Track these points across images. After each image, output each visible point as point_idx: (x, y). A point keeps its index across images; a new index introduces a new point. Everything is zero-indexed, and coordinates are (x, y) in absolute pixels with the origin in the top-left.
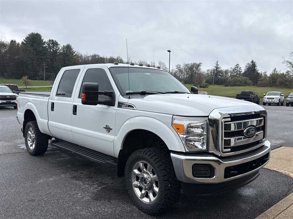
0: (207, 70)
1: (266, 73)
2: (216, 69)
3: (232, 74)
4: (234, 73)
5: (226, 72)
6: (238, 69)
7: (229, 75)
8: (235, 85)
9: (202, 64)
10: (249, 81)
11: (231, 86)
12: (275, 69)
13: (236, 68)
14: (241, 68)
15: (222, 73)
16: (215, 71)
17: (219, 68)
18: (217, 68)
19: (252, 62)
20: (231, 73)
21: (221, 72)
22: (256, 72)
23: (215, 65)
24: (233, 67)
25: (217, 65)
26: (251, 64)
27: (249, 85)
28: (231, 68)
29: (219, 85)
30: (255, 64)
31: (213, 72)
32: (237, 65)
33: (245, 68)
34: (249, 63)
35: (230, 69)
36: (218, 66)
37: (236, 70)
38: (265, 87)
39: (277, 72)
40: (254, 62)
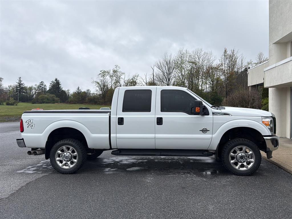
0: (9, 86)
1: (69, 91)
2: (20, 86)
3: (37, 92)
4: (39, 90)
5: (31, 89)
6: (43, 86)
7: (34, 92)
8: (43, 102)
9: (3, 79)
10: (56, 99)
11: (39, 103)
12: (79, 87)
13: (41, 85)
14: (46, 85)
15: (26, 90)
16: (18, 87)
17: (22, 85)
18: (20, 84)
19: (56, 80)
20: (35, 90)
21: (25, 88)
22: (60, 90)
23: (18, 81)
24: (38, 84)
25: (20, 81)
26: (55, 82)
27: (57, 102)
28: (36, 85)
29: (24, 102)
30: (59, 82)
31: (15, 88)
32: (42, 82)
33: (50, 85)
34: (53, 81)
35: (34, 86)
36: (21, 83)
37: (41, 87)
38: (76, 104)
39: (80, 90)
40: (58, 80)
